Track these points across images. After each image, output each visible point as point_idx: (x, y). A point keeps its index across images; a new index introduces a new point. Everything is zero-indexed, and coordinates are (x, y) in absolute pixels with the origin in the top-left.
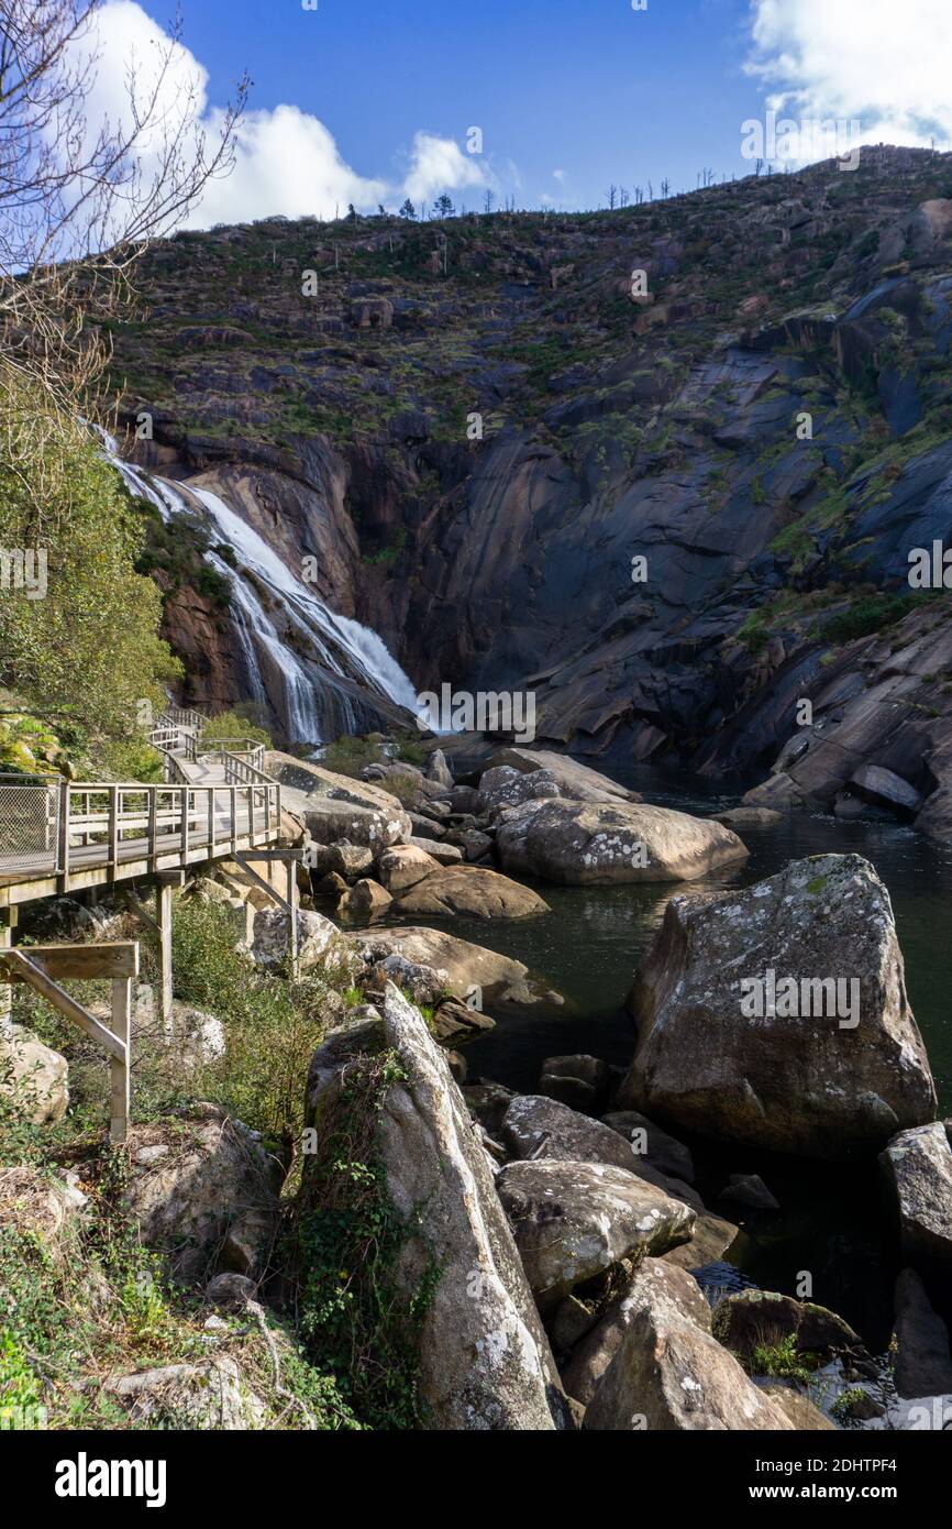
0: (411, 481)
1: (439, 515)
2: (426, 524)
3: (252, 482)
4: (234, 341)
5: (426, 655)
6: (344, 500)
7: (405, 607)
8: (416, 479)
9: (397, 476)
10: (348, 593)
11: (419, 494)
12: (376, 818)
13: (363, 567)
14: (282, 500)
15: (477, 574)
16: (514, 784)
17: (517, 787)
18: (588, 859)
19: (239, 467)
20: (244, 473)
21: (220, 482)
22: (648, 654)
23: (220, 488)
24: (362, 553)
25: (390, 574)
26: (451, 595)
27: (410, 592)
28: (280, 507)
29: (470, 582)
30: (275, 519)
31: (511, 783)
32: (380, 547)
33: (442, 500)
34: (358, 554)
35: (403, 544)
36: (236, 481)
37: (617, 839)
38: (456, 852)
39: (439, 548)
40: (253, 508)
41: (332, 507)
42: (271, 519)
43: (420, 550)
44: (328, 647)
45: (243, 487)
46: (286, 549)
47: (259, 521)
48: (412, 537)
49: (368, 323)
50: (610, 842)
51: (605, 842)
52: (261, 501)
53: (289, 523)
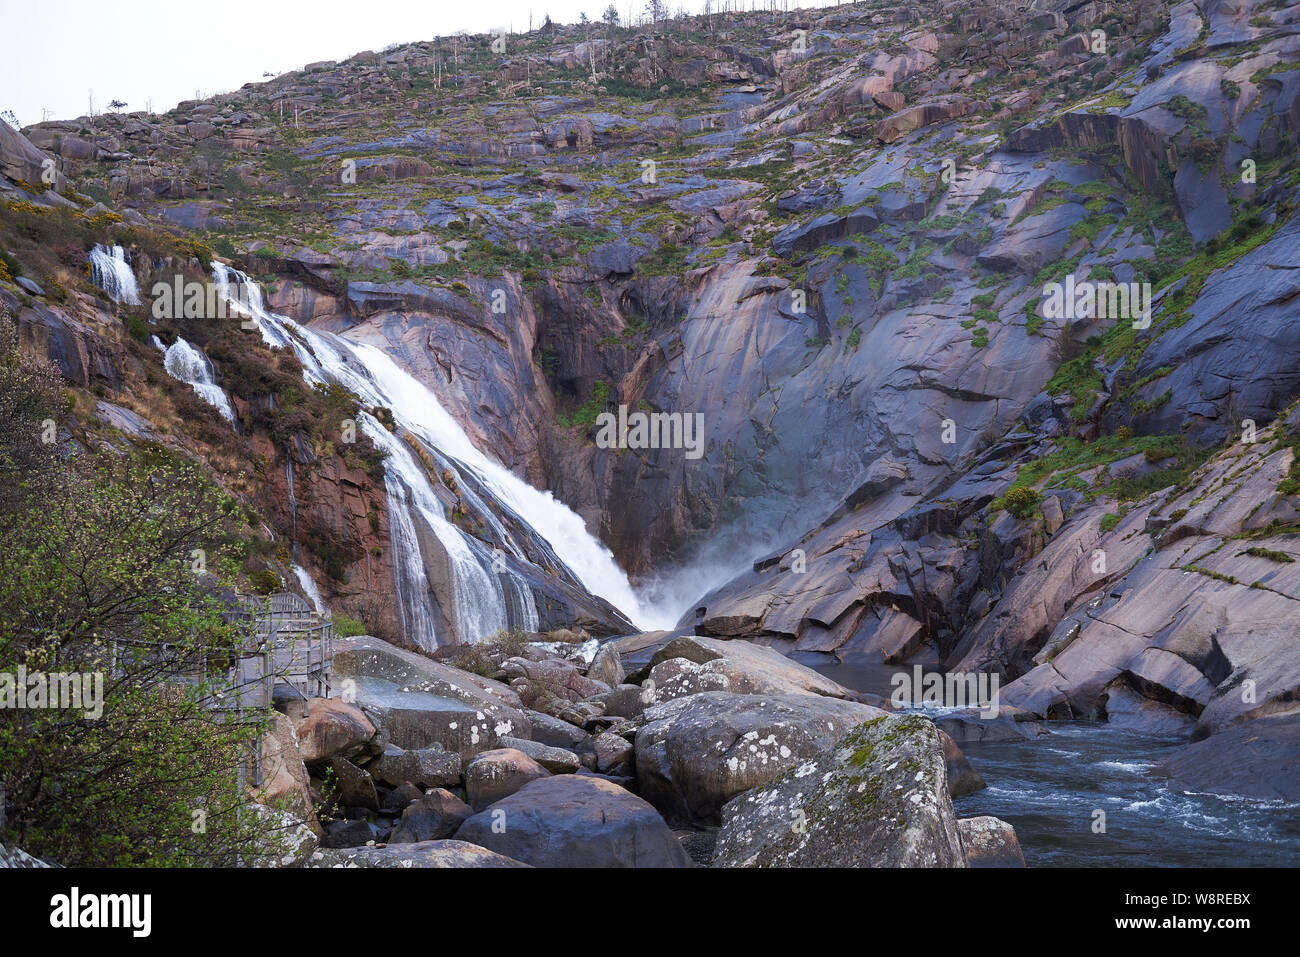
0: (614, 324)
1: (648, 364)
3: (423, 332)
5: (634, 536)
6: (533, 350)
7: (608, 475)
8: (621, 322)
9: (597, 320)
10: (537, 461)
12: (481, 716)
13: (556, 429)
16: (682, 679)
17: (686, 683)
18: (733, 763)
19: (408, 315)
20: (413, 323)
21: (384, 333)
22: (899, 525)
23: (381, 338)
24: (555, 412)
27: (614, 457)
30: (449, 374)
31: (678, 677)
32: (578, 404)
33: (651, 345)
34: (550, 413)
35: (605, 399)
36: (403, 331)
37: (771, 739)
38: (574, 758)
40: (423, 362)
41: (518, 358)
42: (443, 374)
45: (412, 339)
48: (615, 391)
49: (564, 144)
50: (762, 742)
51: (755, 742)
52: (432, 353)
53: (465, 378)
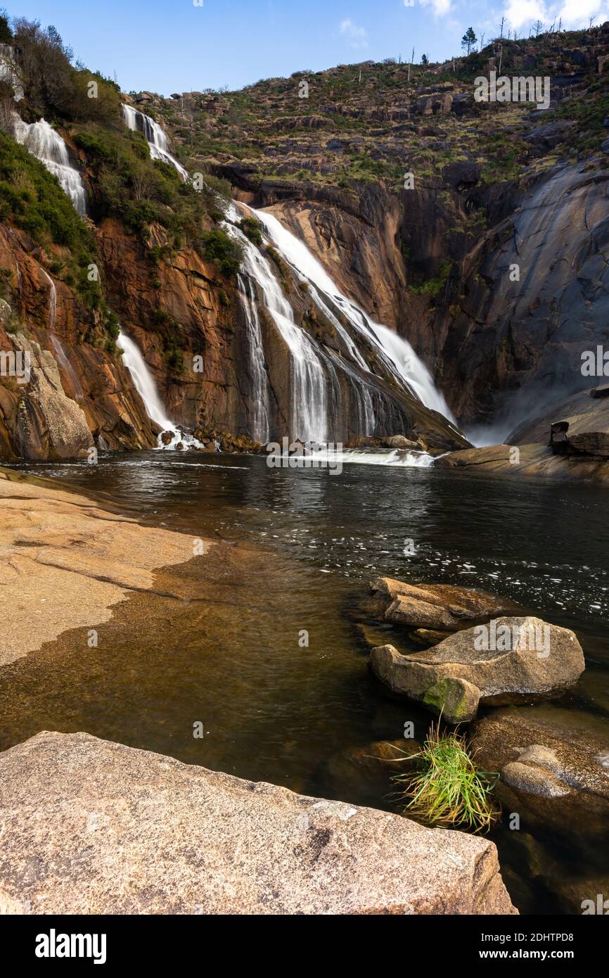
0: (459, 217)
1: (484, 246)
2: (472, 255)
3: (313, 213)
4: (319, 124)
5: (461, 377)
6: (395, 236)
7: (444, 332)
8: (464, 217)
9: (446, 214)
10: (391, 314)
11: (467, 229)
13: (407, 295)
14: (338, 227)
15: (522, 295)
19: (303, 203)
20: (306, 207)
21: (283, 211)
23: (281, 215)
24: (408, 284)
25: (433, 303)
26: (492, 318)
27: (450, 319)
28: (334, 234)
29: (513, 303)
30: (329, 245)
32: (426, 279)
33: (489, 233)
34: (404, 283)
35: (448, 274)
36: (298, 211)
39: (484, 277)
40: (309, 233)
41: (384, 240)
42: (325, 244)
43: (463, 280)
44: (355, 341)
45: (303, 217)
46: (335, 269)
47: (314, 243)
48: (456, 268)
49: (430, 111)
52: (318, 228)
53: (341, 247)
